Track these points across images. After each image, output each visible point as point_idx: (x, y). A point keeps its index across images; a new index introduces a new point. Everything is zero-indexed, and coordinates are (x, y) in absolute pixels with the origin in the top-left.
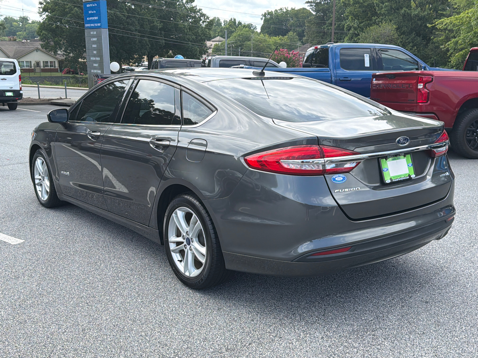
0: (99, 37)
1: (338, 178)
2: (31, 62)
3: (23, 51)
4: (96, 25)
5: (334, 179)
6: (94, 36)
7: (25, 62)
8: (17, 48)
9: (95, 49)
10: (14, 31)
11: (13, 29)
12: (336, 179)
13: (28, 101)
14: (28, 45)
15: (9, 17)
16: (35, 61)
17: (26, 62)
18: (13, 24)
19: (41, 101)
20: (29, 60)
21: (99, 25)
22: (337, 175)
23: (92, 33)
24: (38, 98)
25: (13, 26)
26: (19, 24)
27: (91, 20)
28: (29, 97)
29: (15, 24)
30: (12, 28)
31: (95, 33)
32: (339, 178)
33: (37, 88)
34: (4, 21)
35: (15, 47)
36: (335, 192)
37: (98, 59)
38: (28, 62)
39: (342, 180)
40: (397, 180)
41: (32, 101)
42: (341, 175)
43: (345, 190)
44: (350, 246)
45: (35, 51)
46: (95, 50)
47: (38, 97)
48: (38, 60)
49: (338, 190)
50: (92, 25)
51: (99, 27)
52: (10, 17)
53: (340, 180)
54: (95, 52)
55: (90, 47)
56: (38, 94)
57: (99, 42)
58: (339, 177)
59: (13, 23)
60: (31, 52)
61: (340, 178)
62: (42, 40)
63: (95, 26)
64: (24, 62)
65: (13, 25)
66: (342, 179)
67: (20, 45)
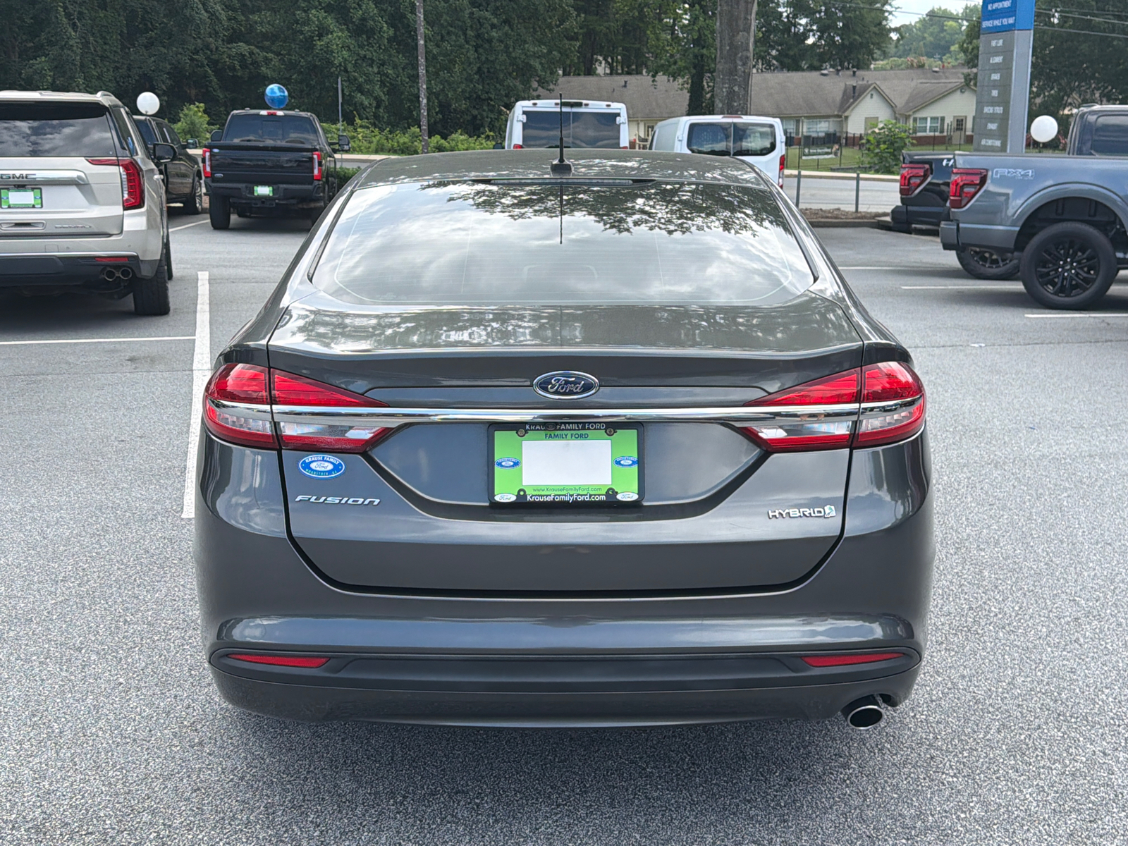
0: (1007, 52)
1: (319, 463)
2: (943, 119)
3: (928, 92)
4: (1005, 21)
5: (307, 466)
6: (996, 52)
7: (929, 119)
8: (919, 85)
9: (995, 85)
10: (946, 42)
11: (944, 37)
12: (313, 466)
13: (827, 217)
14: (947, 78)
15: (940, 9)
16: (954, 117)
17: (932, 118)
18: (946, 26)
19: (859, 218)
20: (939, 115)
21: (1011, 21)
22: (320, 456)
23: (994, 43)
24: (854, 210)
25: (946, 30)
26: (961, 26)
27: (997, 9)
28: (836, 206)
29: (951, 26)
30: (942, 35)
31: (1000, 43)
32: (321, 464)
33: (854, 182)
34: (927, 18)
35: (913, 84)
36: (298, 499)
37: (999, 110)
38: (938, 118)
39: (330, 472)
40: (549, 499)
41: (836, 218)
42: (332, 458)
43: (329, 499)
44: (324, 657)
45: (959, 92)
46: (995, 87)
47: (854, 206)
48: (960, 114)
49: (306, 497)
50: (997, 23)
51: (1010, 28)
52: (943, 8)
53: (323, 469)
54: (995, 93)
55: (986, 79)
56: (854, 198)
57: (1006, 68)
58: (323, 460)
59: (946, 23)
60: (951, 92)
61: (326, 464)
62: (969, 63)
63: (1003, 25)
64: (926, 119)
65: (945, 28)
66: (330, 467)
67: (926, 79)
